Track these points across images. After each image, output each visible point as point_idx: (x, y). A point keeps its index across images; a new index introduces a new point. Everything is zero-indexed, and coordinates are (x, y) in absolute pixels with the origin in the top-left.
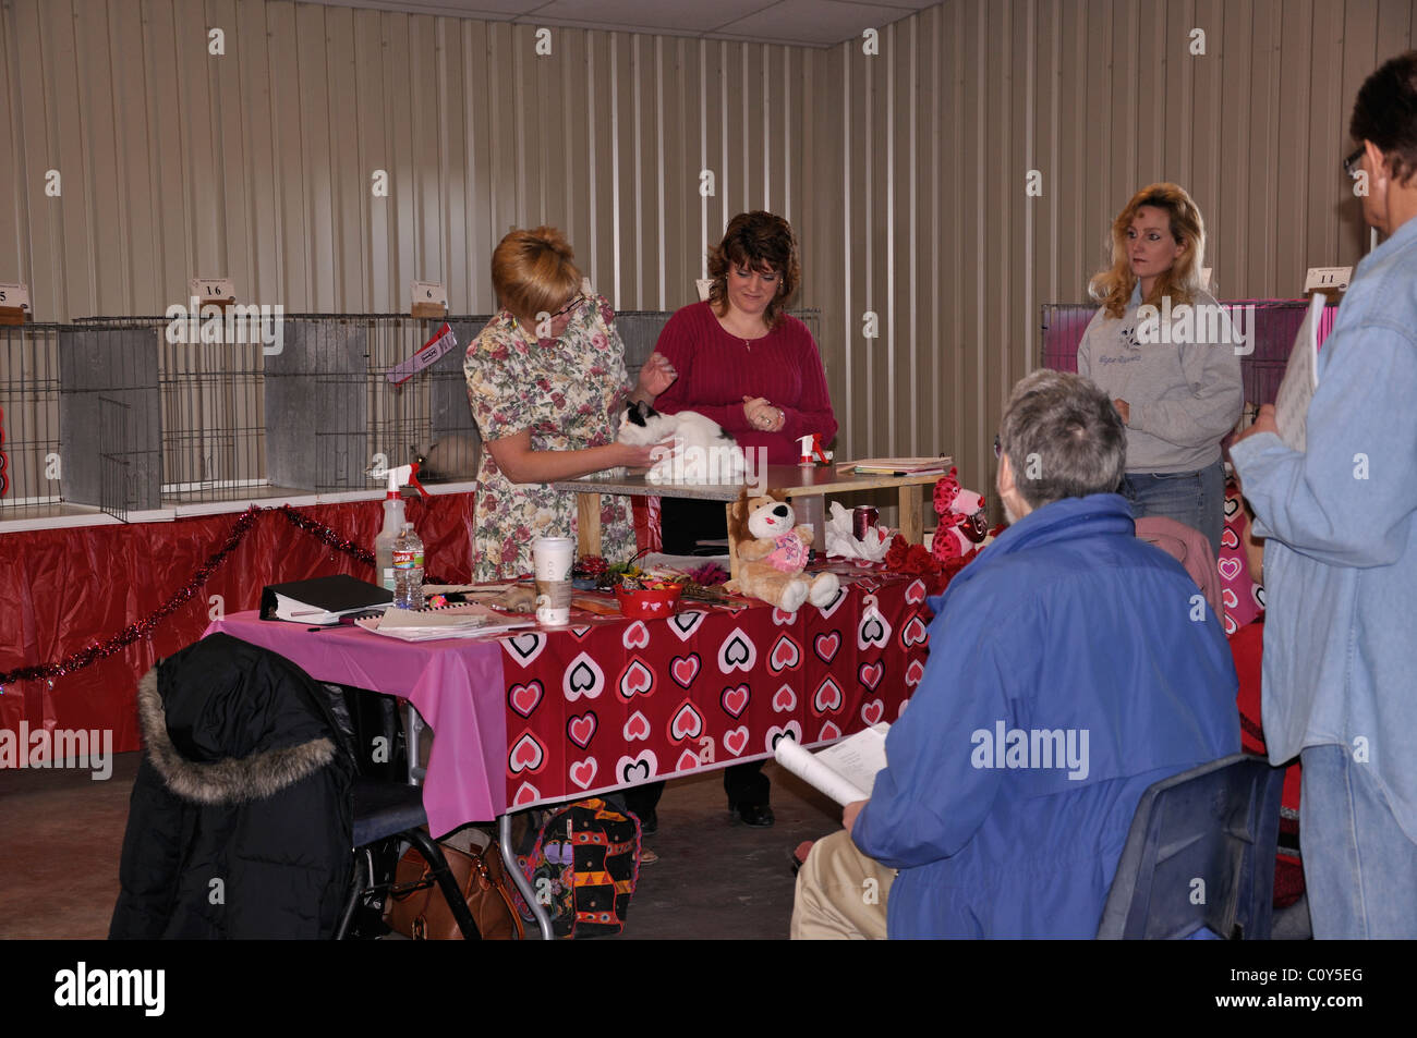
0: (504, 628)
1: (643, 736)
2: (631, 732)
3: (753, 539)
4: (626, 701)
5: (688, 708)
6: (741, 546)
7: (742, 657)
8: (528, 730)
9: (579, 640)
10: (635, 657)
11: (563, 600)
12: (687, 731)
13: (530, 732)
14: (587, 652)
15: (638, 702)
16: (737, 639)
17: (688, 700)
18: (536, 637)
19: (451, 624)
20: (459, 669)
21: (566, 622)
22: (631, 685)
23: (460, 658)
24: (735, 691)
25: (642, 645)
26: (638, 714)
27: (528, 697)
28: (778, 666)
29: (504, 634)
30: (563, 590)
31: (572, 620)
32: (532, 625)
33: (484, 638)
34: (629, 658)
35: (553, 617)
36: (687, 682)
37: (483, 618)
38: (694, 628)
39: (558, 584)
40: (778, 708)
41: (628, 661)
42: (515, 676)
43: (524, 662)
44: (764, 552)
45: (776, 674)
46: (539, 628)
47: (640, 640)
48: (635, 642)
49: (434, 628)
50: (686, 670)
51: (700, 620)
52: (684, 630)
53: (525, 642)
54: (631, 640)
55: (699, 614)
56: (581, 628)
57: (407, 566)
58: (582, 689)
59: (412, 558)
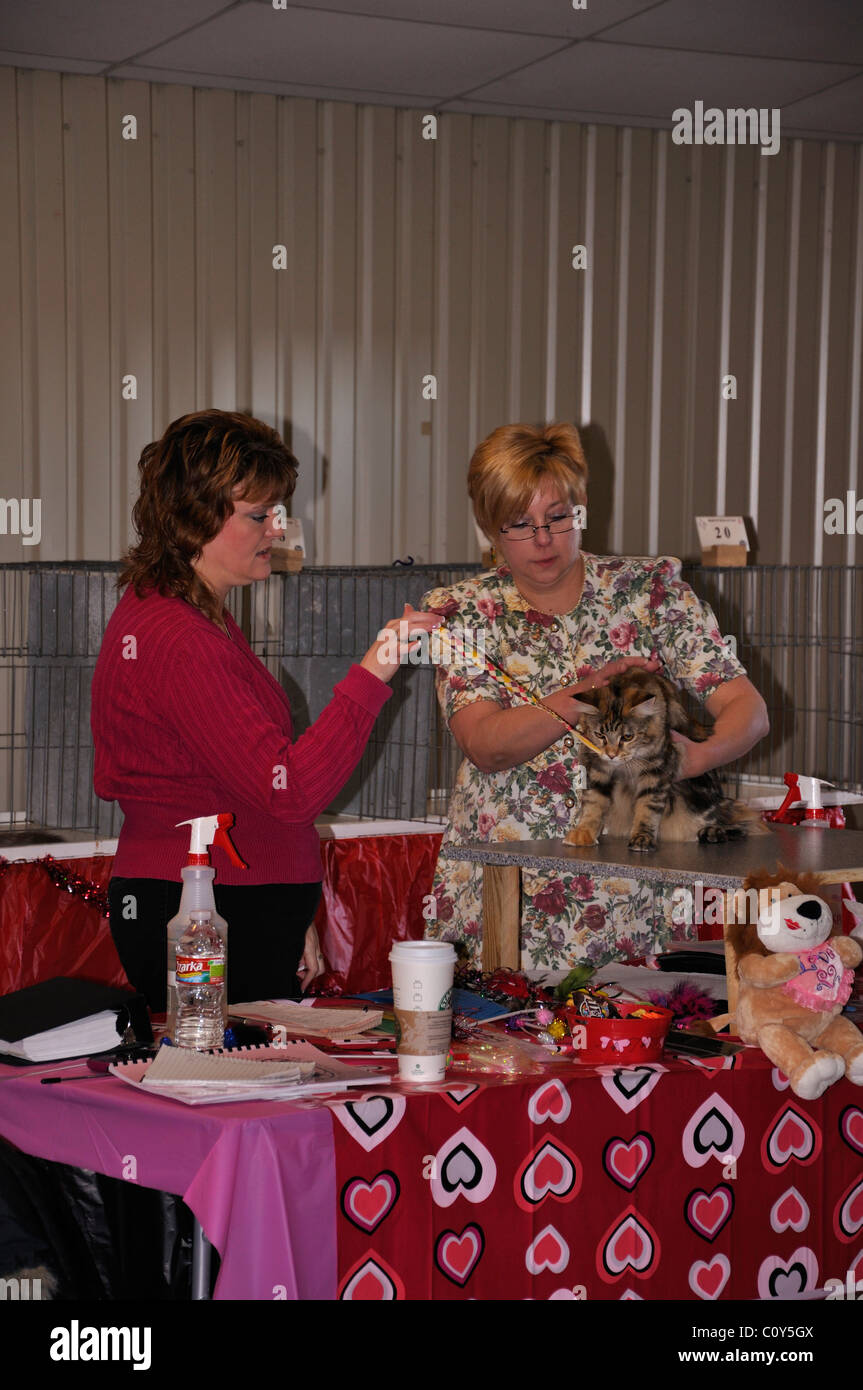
0: (341, 1086)
1: (558, 1267)
2: (538, 1259)
3: (765, 952)
4: (530, 1208)
5: (631, 1222)
6: (743, 963)
7: (721, 1142)
8: (371, 1253)
9: (458, 1109)
10: (549, 1136)
11: (435, 1043)
12: (630, 1259)
13: (377, 1257)
14: (467, 1127)
15: (550, 1210)
16: (714, 1112)
17: (631, 1209)
18: (389, 1104)
19: (257, 1077)
20: (263, 1153)
21: (439, 1077)
22: (539, 1183)
23: (267, 1137)
24: (709, 1196)
25: (559, 1118)
26: (550, 1230)
27: (373, 1199)
28: (779, 1157)
29: (339, 1096)
30: (435, 1026)
31: (450, 1074)
32: (386, 1080)
33: (307, 1101)
34: (536, 1140)
35: (422, 1070)
36: (631, 1180)
37: (309, 1067)
38: (645, 1092)
39: (429, 1015)
40: (778, 1226)
41: (535, 1143)
42: (353, 1165)
43: (369, 1143)
44: (780, 976)
45: (777, 1171)
46: (395, 1087)
47: (556, 1111)
48: (549, 1113)
49: (230, 1083)
50: (630, 1158)
51: (654, 1079)
52: (628, 1095)
53: (371, 1110)
54: (541, 1108)
55: (653, 1071)
56: (462, 1088)
57: (197, 978)
58: (460, 1188)
59: (206, 967)
